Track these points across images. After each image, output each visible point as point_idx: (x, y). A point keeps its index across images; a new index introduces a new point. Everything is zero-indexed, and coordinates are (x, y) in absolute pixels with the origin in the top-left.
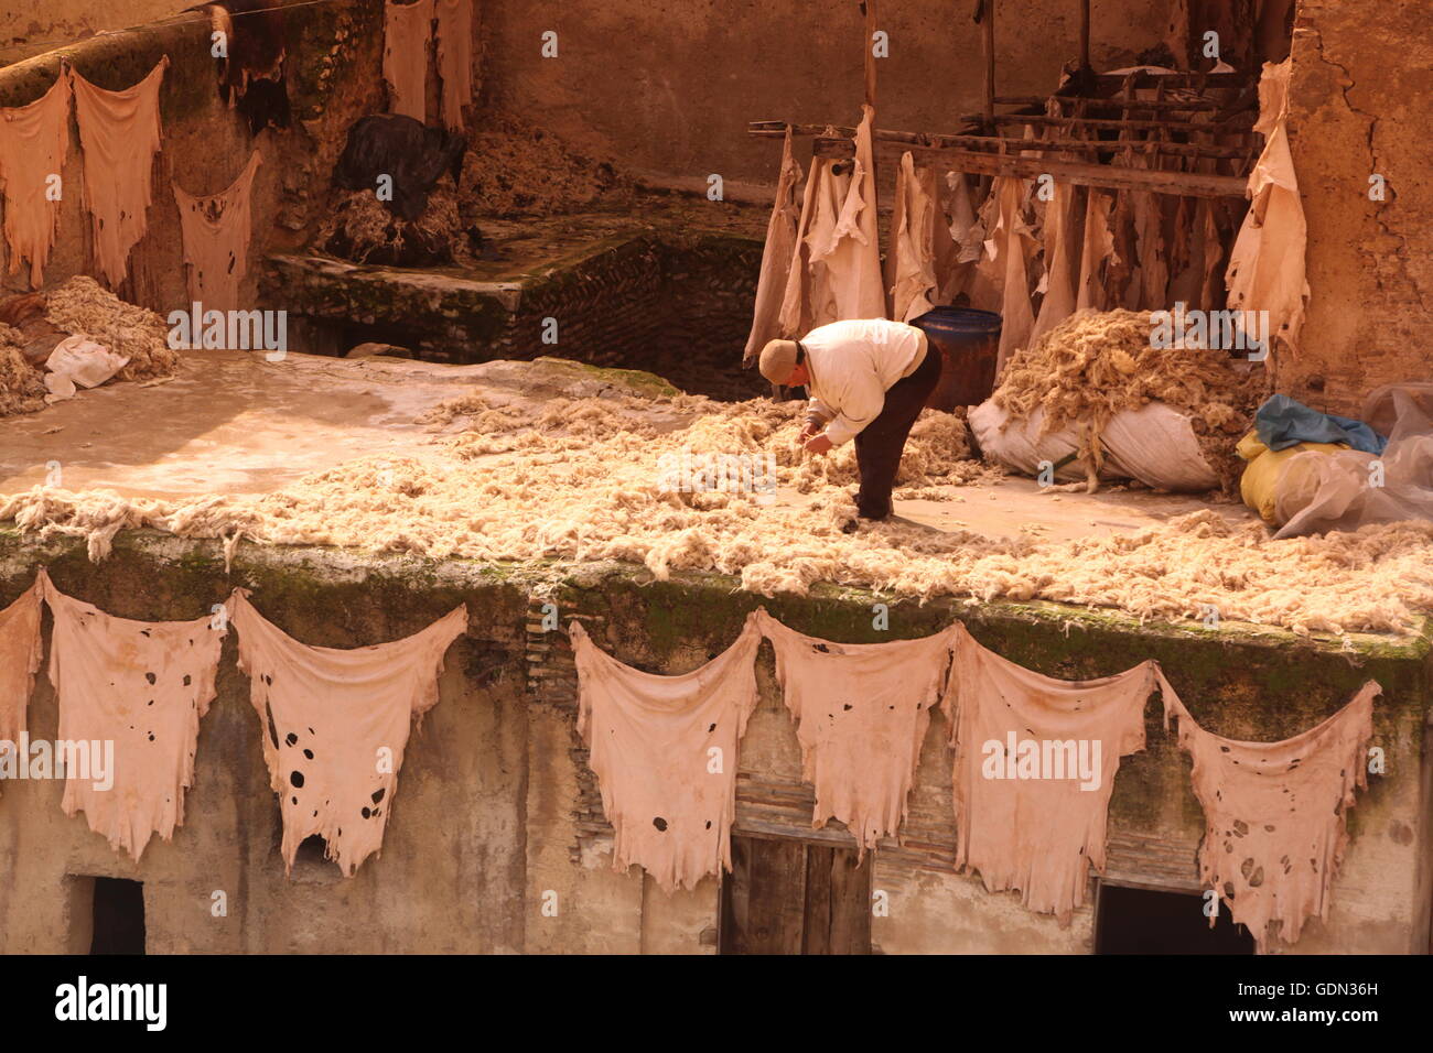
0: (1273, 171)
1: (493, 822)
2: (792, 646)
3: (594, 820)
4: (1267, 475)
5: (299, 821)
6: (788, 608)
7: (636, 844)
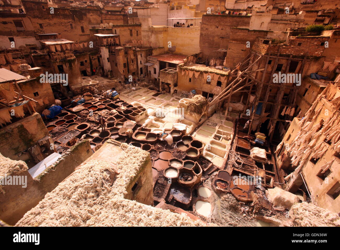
0: (225, 60)
1: (201, 77)
2: (210, 73)
3: (203, 78)
4: (224, 69)
5: (195, 77)
6: (210, 72)
7: (205, 79)
